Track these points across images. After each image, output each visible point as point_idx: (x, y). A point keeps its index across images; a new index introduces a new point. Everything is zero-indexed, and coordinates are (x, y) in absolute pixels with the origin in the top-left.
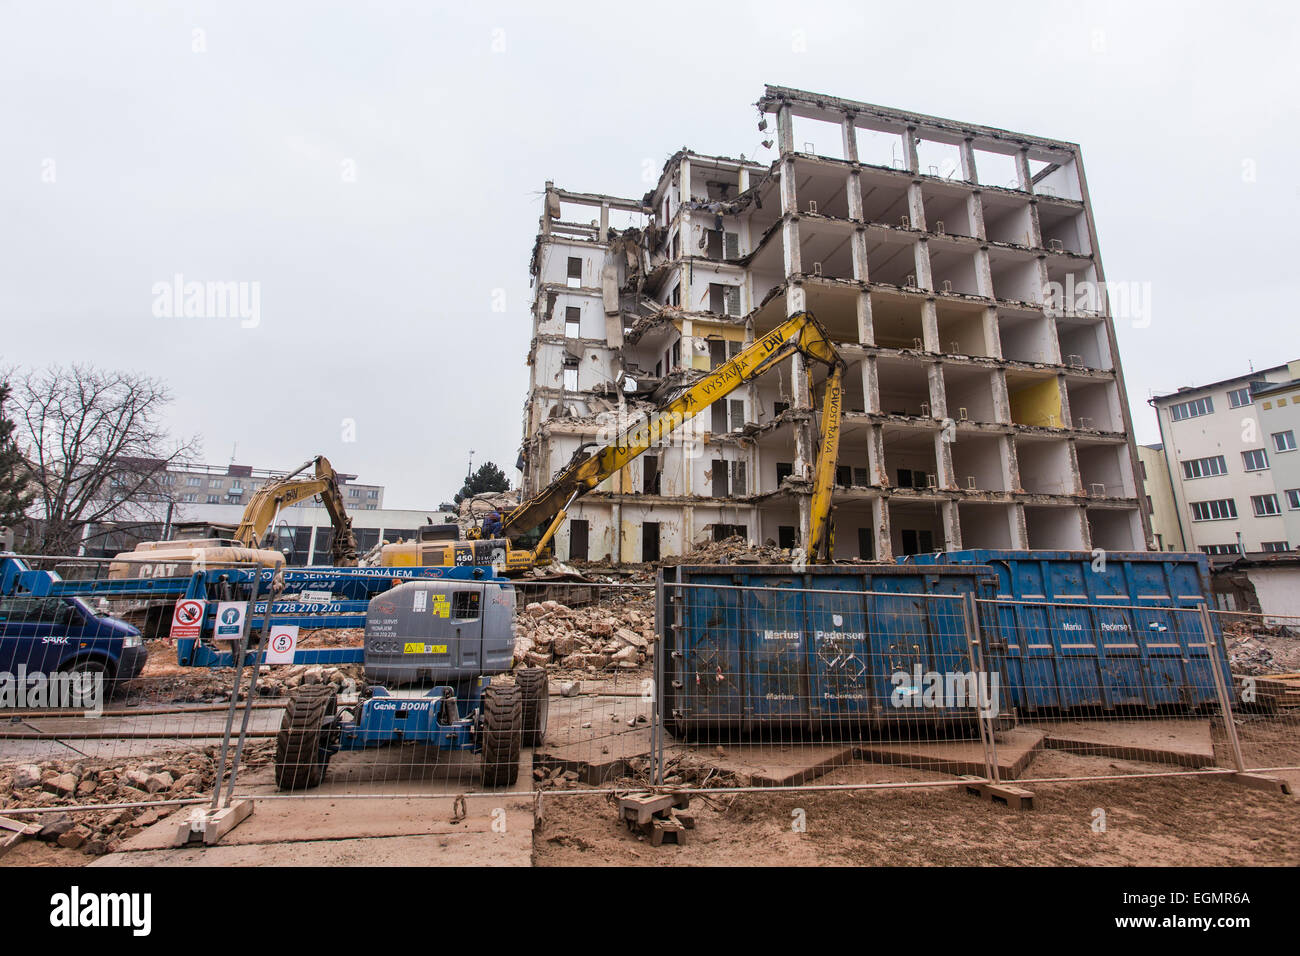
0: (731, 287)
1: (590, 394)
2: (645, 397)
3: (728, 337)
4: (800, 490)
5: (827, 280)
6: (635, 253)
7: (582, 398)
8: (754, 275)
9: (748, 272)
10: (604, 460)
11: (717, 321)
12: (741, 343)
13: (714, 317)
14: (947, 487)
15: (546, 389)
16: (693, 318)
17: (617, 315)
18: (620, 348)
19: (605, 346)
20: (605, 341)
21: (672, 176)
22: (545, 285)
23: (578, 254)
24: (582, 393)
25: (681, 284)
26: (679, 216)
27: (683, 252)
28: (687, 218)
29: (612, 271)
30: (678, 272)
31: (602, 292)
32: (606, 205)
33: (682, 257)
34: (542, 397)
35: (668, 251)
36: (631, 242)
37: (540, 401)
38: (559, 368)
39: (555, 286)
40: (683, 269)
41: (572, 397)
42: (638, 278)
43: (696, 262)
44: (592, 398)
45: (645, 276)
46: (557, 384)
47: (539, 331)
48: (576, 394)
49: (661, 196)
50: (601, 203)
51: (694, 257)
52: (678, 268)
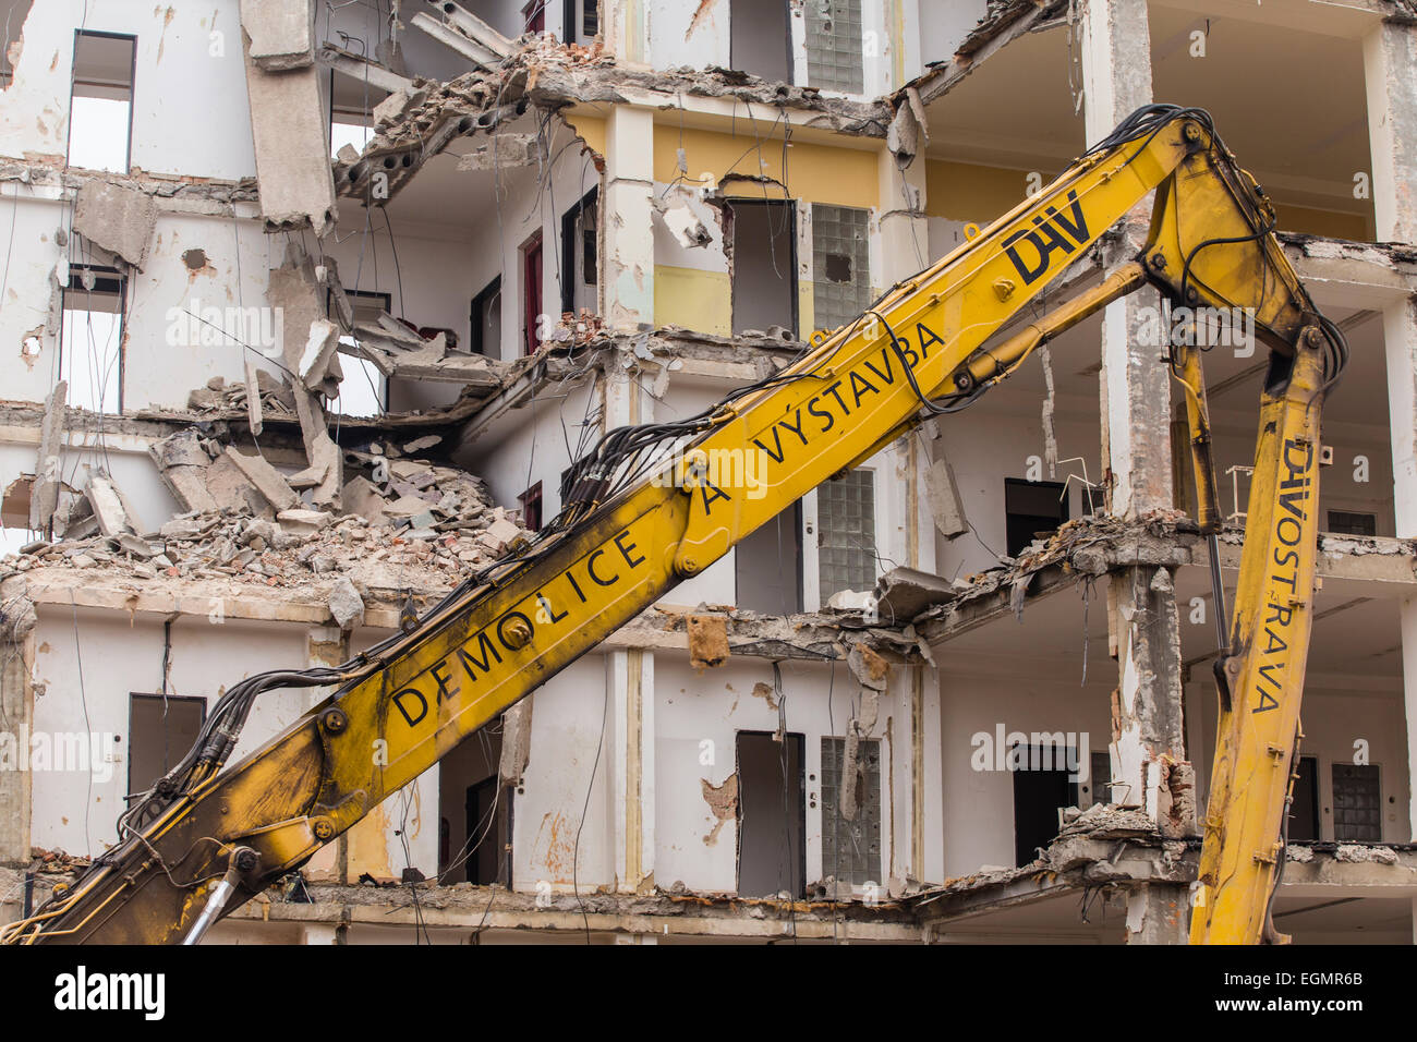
1: (177, 425)
2: (427, 442)
3: (808, 188)
4: (1136, 867)
7: (142, 445)
10: (340, 749)
11: (762, 114)
12: (861, 215)
13: (747, 99)
16: (656, 100)
17: (303, 70)
18: (318, 221)
19: (243, 212)
20: (244, 185)
24: (148, 421)
38: (38, 308)
41: (98, 440)
44: (190, 445)
46: (33, 380)
48: (118, 427)
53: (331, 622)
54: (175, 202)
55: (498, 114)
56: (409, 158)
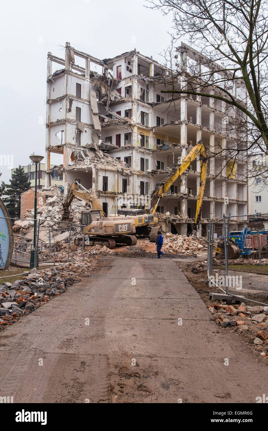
0: (146, 113)
1: (85, 148)
3: (145, 134)
5: (193, 124)
6: (105, 88)
7: (83, 149)
8: (154, 110)
9: (152, 108)
11: (144, 128)
13: (144, 126)
14: (213, 197)
15: (70, 144)
16: (138, 126)
17: (97, 115)
18: (100, 130)
19: (90, 127)
20: (90, 125)
21: (125, 58)
22: (68, 95)
23: (80, 82)
24: (83, 147)
25: (133, 110)
26: (132, 80)
27: (135, 97)
28: (137, 82)
29: (94, 93)
30: (130, 104)
31: (90, 102)
32: (89, 60)
33: (135, 99)
34: (69, 147)
35: (119, 91)
36: (103, 82)
37: (68, 149)
38: (74, 135)
39: (72, 96)
40: (135, 104)
41: (79, 148)
42: (107, 100)
43: (139, 102)
44: (87, 150)
45: (110, 100)
46: (74, 142)
47: (67, 117)
48: (80, 147)
49: (113, 62)
50: (87, 58)
51: (139, 100)
52: (132, 103)
53: (118, 171)
54: (84, 126)
55: (122, 124)
56: (109, 125)
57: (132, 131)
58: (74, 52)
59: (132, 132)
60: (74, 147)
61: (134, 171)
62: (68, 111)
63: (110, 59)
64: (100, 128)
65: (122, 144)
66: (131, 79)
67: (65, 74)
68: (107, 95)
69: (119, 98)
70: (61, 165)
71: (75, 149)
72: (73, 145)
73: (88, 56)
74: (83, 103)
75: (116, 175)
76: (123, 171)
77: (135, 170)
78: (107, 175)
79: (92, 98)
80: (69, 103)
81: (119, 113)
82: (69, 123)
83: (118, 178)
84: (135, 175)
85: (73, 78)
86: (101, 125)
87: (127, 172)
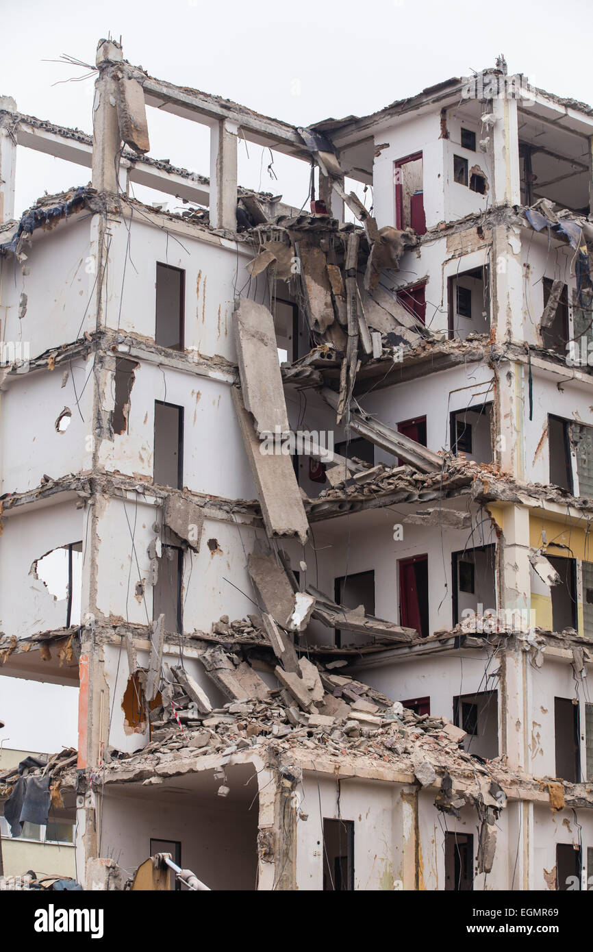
0: (582, 427)
1: (210, 643)
3: (579, 551)
6: (329, 287)
7: (195, 654)
11: (573, 513)
15: (118, 624)
16: (533, 503)
18: (304, 536)
19: (238, 519)
20: (238, 503)
21: (444, 111)
22: (110, 334)
23: (176, 255)
24: (197, 639)
25: (503, 411)
26: (486, 233)
27: (509, 332)
28: (516, 243)
29: (261, 319)
30: (482, 373)
31: (236, 370)
32: (230, 128)
33: (509, 344)
34: (111, 644)
35: (414, 298)
36: (316, 252)
37: (108, 653)
38: (142, 567)
39: (134, 341)
40: (509, 375)
41: (175, 649)
42: (341, 355)
43: (537, 361)
44: (222, 656)
45: (362, 355)
46: (140, 612)
47: (101, 462)
48: (182, 642)
49: (372, 137)
50: (222, 119)
51: (532, 348)
52: (491, 366)
53: (417, 783)
54: (206, 511)
55: (434, 495)
56: (354, 505)
57: (499, 534)
58: (147, 91)
59: (495, 540)
60: (142, 643)
61: (513, 782)
62: (105, 424)
63: (352, 121)
64: (298, 523)
65: (440, 619)
66: (480, 231)
67: (94, 212)
68: (338, 327)
69: (414, 338)
70: (68, 754)
71: (148, 652)
72: (136, 630)
73: (227, 106)
74: (199, 375)
75: (407, 809)
76: (447, 782)
77: (526, 777)
78: (352, 808)
79: (248, 349)
80: (116, 378)
81: (416, 429)
82: (114, 496)
83: (417, 828)
84: (521, 806)
85: (138, 232)
86: (306, 503)
87: (471, 789)
